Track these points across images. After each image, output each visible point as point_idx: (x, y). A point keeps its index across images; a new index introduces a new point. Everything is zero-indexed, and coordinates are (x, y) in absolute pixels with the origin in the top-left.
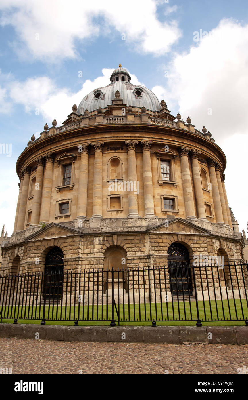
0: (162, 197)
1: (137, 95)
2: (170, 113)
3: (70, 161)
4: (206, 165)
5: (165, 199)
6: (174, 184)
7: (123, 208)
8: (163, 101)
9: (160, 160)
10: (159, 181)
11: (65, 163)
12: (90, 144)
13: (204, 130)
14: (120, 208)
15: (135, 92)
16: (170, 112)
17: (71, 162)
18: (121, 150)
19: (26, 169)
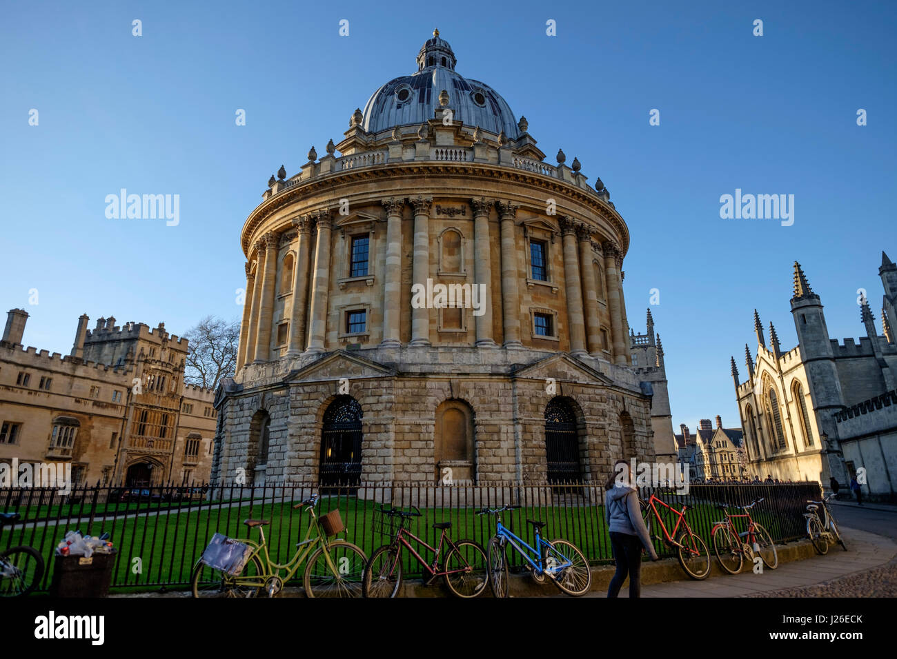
0: (533, 311)
1: (477, 101)
2: (536, 145)
3: (366, 229)
4: (601, 253)
5: (537, 314)
6: (552, 287)
7: (466, 328)
8: (523, 119)
9: (529, 240)
10: (528, 281)
11: (356, 231)
12: (406, 200)
13: (599, 185)
14: (461, 328)
15: (473, 96)
16: (535, 142)
17: (367, 231)
18: (461, 214)
19: (272, 237)
